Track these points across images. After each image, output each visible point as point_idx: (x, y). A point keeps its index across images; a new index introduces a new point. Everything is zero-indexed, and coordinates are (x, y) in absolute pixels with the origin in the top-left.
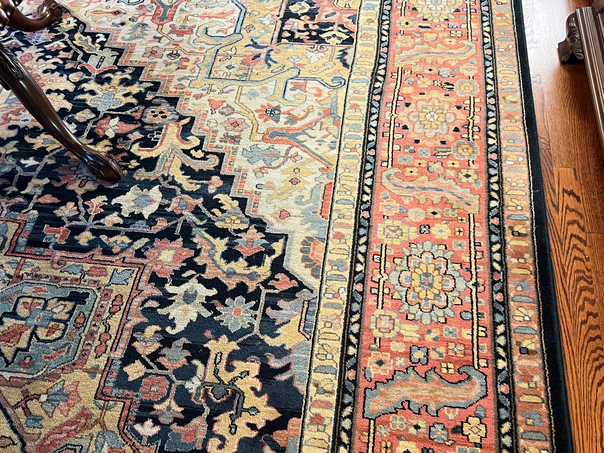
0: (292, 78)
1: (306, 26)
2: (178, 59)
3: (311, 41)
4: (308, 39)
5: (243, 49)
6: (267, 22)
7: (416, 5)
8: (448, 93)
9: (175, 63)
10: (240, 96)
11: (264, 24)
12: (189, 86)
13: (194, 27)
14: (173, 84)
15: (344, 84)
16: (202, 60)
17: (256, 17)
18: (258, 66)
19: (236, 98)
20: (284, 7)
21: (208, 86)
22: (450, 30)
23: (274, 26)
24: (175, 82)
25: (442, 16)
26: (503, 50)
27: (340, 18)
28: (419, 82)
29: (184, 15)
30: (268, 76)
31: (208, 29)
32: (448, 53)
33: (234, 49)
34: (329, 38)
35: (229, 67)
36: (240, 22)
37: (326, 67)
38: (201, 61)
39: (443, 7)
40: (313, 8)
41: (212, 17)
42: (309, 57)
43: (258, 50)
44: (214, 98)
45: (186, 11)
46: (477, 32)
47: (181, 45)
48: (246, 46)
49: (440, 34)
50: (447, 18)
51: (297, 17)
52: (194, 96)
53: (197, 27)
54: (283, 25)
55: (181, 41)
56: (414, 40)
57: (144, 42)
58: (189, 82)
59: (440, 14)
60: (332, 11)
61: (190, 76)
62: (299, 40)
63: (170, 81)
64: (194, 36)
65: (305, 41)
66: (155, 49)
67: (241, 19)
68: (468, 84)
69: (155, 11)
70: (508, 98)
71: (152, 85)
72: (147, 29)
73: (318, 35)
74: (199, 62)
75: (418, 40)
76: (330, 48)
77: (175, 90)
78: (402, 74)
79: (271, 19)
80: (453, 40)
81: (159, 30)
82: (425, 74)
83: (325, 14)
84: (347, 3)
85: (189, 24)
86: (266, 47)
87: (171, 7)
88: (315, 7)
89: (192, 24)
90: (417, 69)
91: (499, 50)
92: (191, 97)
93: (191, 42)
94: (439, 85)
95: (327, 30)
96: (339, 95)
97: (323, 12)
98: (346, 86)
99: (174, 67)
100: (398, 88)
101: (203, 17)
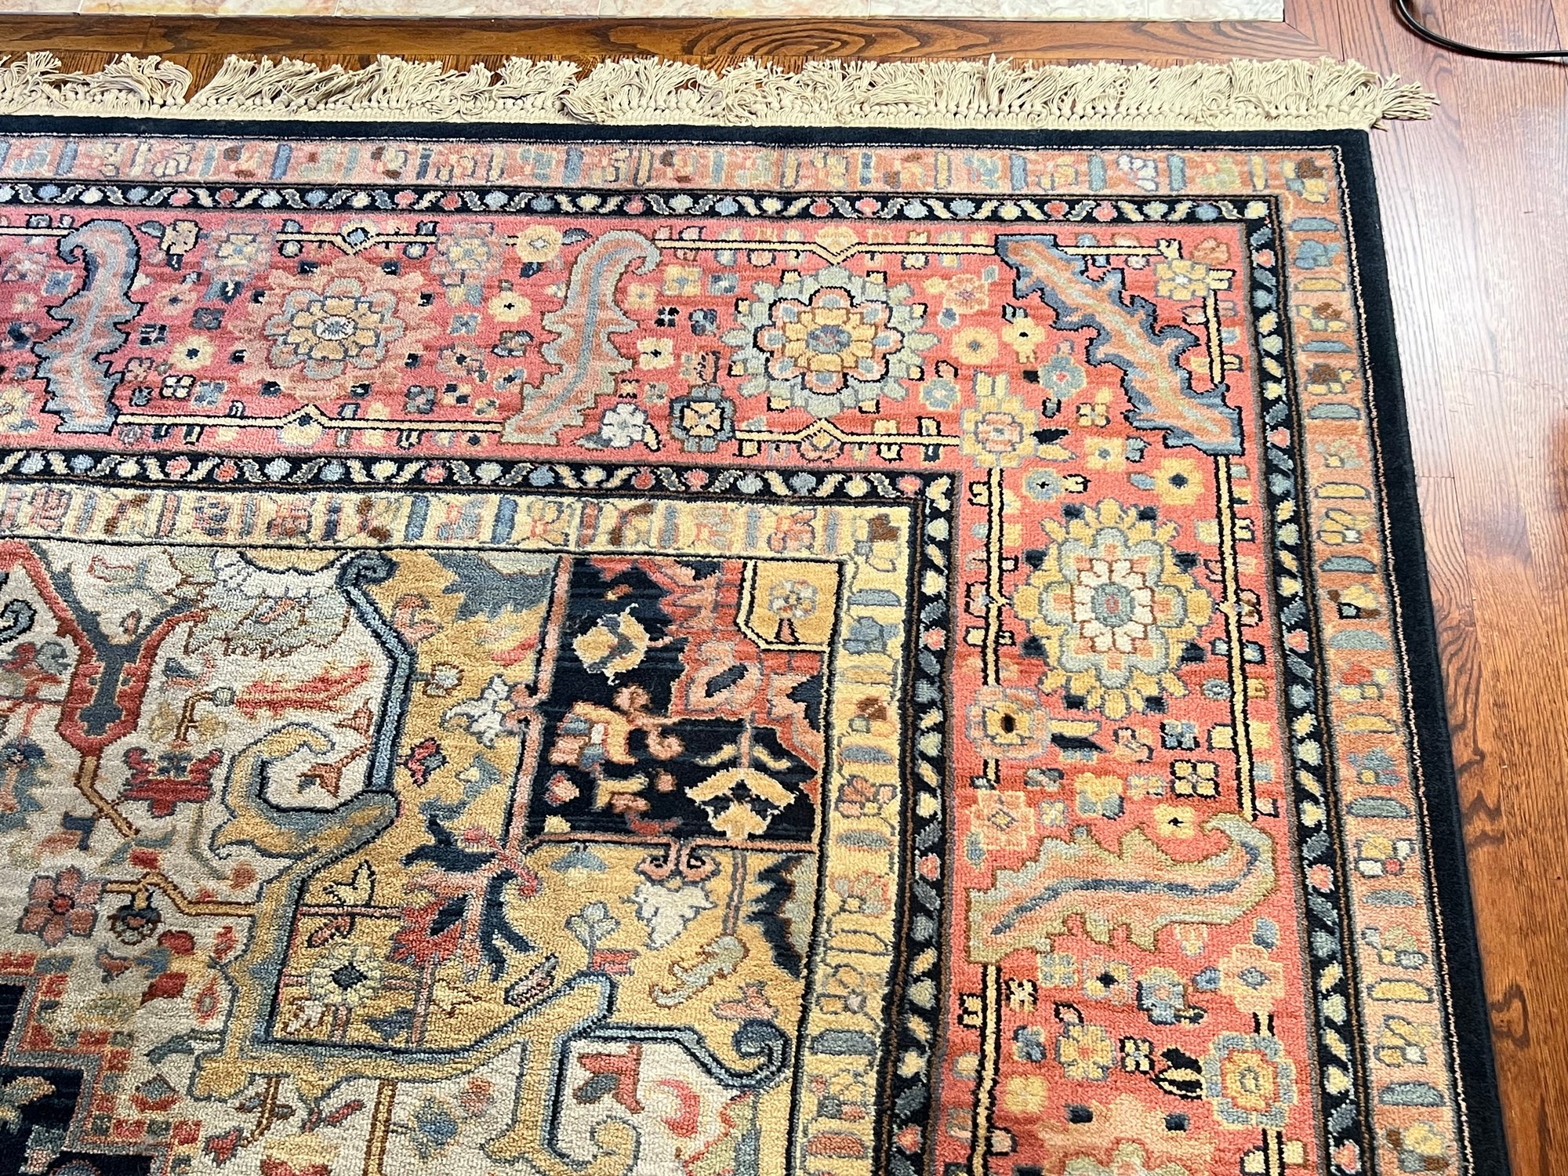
0: (583, 1034)
1: (636, 740)
2: (152, 942)
3: (656, 824)
4: (644, 815)
5: (395, 874)
6: (490, 724)
7: (1039, 622)
8: (1180, 1108)
9: (140, 961)
10: (384, 1139)
11: (479, 736)
12: (190, 1092)
13: (213, 760)
14: (130, 1082)
15: (784, 1065)
16: (240, 936)
17: (450, 701)
18: (451, 969)
19: (368, 1153)
20: (552, 642)
21: (261, 1085)
22: (1170, 756)
23: (516, 742)
24: (138, 1070)
25: (1138, 681)
26: (1377, 869)
27: (762, 700)
28: (1068, 1051)
29: (178, 697)
30: (494, 1024)
31: (271, 772)
32: (1171, 887)
33: (363, 880)
34: (720, 804)
35: (347, 977)
36: (389, 727)
37: (713, 966)
38: (240, 947)
39: (1137, 631)
40: (660, 644)
41: (286, 703)
42: (647, 913)
43: (457, 878)
44: (284, 1157)
45: (189, 675)
46: (1271, 770)
47: (167, 860)
48: (410, 859)
49: (1134, 781)
50: (1154, 691)
51: (601, 693)
52: (207, 1150)
53: (226, 759)
54: (550, 737)
55: (166, 841)
56: (1040, 815)
57: (26, 850)
58: (188, 1067)
59: (1132, 668)
60: (730, 662)
61: (194, 1034)
62: (612, 822)
63: (118, 1065)
64: (214, 813)
65: (634, 822)
66: (65, 887)
67: (394, 709)
68: (1254, 1060)
69: (74, 676)
70: (1409, 1142)
71: (48, 1088)
72: (42, 774)
73: (679, 793)
74: (231, 955)
75: (1053, 813)
76: (726, 860)
77: (135, 1115)
78: (998, 1002)
79: (505, 706)
80: (1186, 813)
81: (85, 783)
82: (1085, 1003)
83: (705, 674)
84: (785, 615)
85: (198, 747)
86: (487, 858)
87: (130, 651)
88: (667, 640)
89: (209, 747)
90: (1054, 974)
91: (1362, 865)
92: (194, 1151)
93: (204, 841)
94: (1145, 1065)
95: (714, 760)
96: (763, 1123)
97: (699, 663)
98: (788, 1073)
99: (133, 982)
100: (987, 1084)
101: (248, 706)
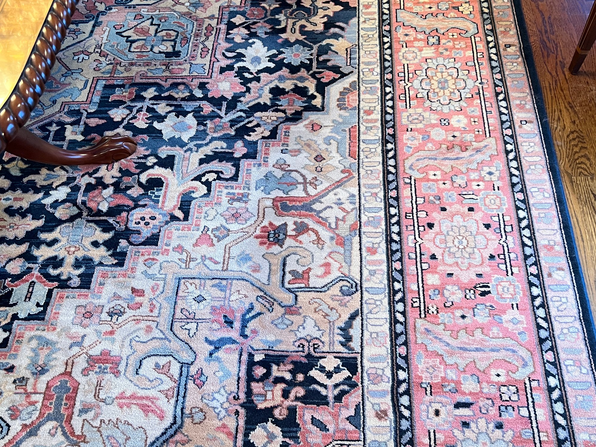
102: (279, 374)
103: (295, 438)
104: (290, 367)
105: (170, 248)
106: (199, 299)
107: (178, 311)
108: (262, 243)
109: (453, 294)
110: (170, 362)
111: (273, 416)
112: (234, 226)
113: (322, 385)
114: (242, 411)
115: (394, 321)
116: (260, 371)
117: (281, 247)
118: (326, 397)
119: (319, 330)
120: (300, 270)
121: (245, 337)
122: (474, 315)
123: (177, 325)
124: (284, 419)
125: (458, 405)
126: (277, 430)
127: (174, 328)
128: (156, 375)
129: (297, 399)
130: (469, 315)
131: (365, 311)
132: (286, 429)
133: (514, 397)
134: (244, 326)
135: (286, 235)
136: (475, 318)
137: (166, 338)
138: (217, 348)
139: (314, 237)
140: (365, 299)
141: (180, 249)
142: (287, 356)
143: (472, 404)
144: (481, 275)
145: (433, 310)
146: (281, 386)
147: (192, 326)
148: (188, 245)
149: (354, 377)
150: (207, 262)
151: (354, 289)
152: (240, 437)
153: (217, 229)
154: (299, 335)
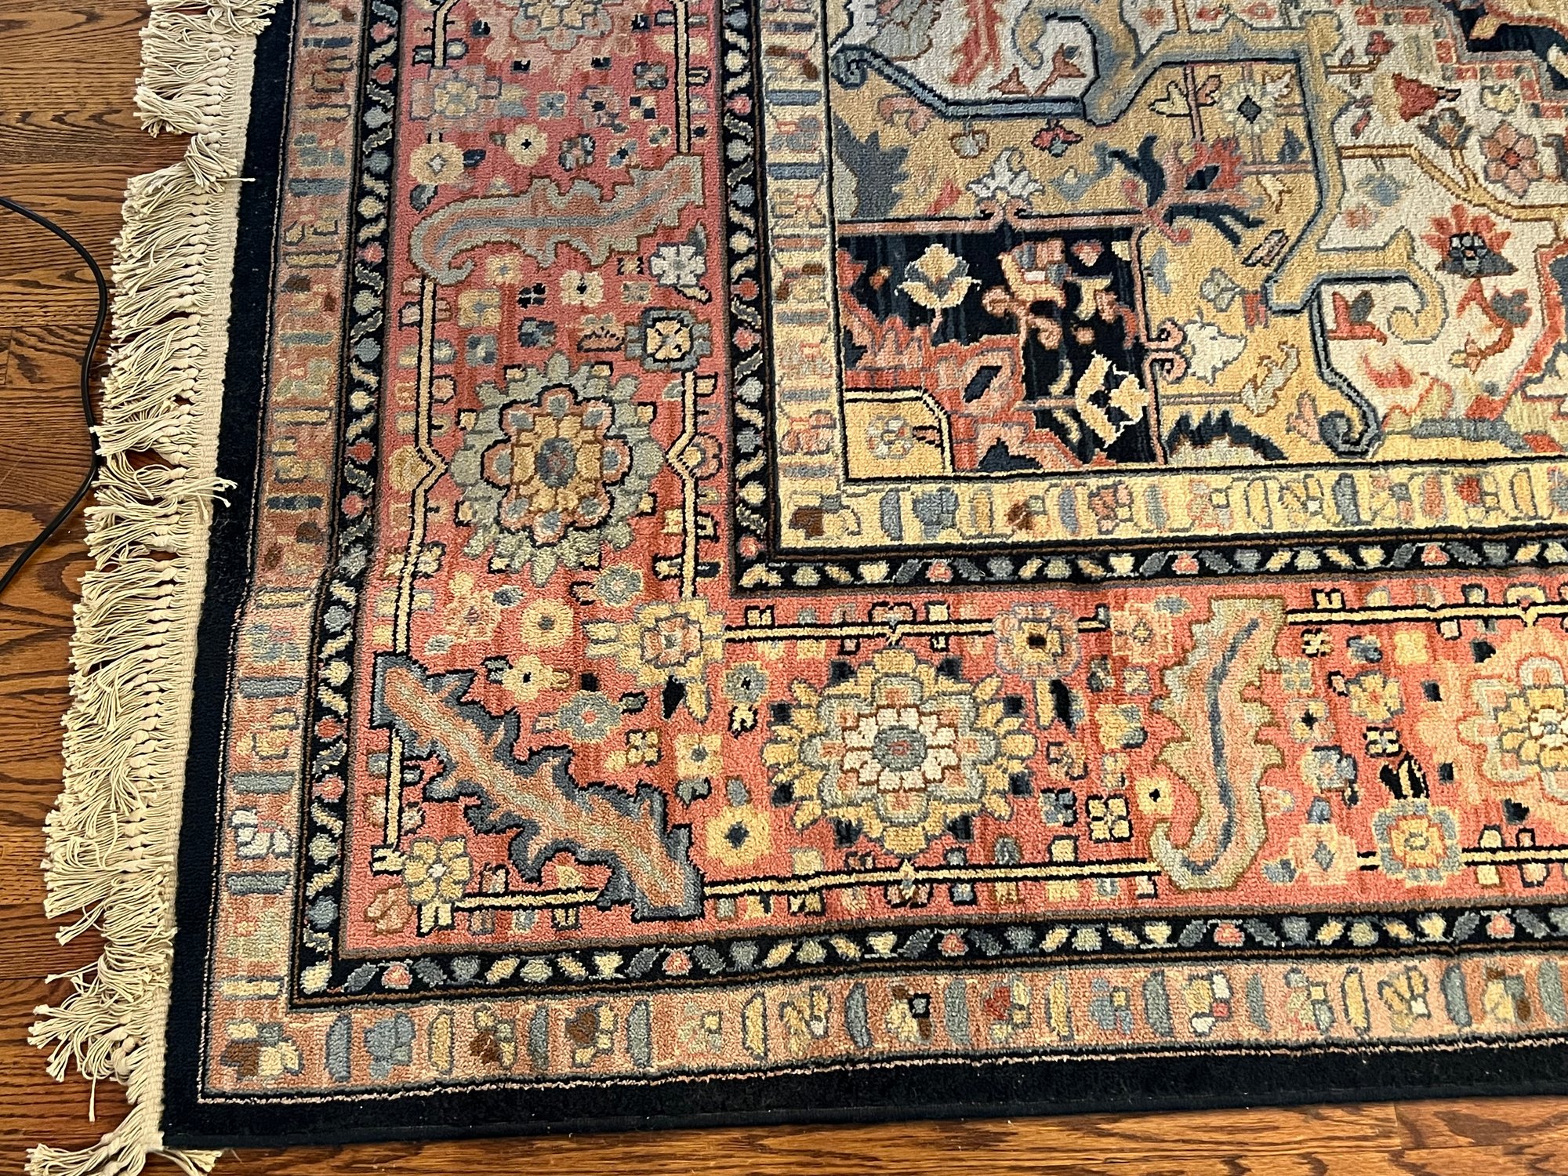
102: (1087, 295)
103: (943, 335)
104: (1107, 315)
105: (1379, 27)
106: (1249, 110)
107: (1212, 70)
108: (1440, 224)
109: (1375, 698)
110: (1083, 76)
111: (987, 287)
112: (1475, 156)
113: (1073, 382)
114: (991, 225)
115: (1266, 544)
116: (1089, 255)
117: (1440, 267)
118: (1047, 394)
119: (1215, 370)
120: (1377, 317)
121: (1170, 217)
122: (1317, 749)
123: (1177, 73)
124: (983, 309)
125: (1060, 691)
126: (955, 298)
127: (1167, 71)
128: (1049, 54)
129: (1034, 333)
130: (1317, 734)
131: (1284, 476)
132: (963, 314)
133: (1100, 830)
134: (1197, 211)
135: (1480, 273)
136: (1309, 750)
137: (1141, 58)
138: (1132, 165)
139: (1485, 341)
140: (1318, 473)
141: (1380, 47)
142: (1133, 307)
143: (1069, 724)
144: (1451, 777)
145: (1315, 643)
146: (1058, 297)
147: (1181, 106)
148: (1394, 63)
149: (1104, 454)
150: (1356, 112)
151: (1343, 448)
152: (935, 227)
153: (1459, 120)
154: (1191, 330)
